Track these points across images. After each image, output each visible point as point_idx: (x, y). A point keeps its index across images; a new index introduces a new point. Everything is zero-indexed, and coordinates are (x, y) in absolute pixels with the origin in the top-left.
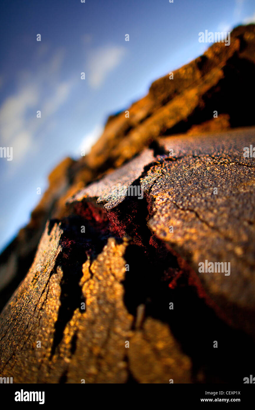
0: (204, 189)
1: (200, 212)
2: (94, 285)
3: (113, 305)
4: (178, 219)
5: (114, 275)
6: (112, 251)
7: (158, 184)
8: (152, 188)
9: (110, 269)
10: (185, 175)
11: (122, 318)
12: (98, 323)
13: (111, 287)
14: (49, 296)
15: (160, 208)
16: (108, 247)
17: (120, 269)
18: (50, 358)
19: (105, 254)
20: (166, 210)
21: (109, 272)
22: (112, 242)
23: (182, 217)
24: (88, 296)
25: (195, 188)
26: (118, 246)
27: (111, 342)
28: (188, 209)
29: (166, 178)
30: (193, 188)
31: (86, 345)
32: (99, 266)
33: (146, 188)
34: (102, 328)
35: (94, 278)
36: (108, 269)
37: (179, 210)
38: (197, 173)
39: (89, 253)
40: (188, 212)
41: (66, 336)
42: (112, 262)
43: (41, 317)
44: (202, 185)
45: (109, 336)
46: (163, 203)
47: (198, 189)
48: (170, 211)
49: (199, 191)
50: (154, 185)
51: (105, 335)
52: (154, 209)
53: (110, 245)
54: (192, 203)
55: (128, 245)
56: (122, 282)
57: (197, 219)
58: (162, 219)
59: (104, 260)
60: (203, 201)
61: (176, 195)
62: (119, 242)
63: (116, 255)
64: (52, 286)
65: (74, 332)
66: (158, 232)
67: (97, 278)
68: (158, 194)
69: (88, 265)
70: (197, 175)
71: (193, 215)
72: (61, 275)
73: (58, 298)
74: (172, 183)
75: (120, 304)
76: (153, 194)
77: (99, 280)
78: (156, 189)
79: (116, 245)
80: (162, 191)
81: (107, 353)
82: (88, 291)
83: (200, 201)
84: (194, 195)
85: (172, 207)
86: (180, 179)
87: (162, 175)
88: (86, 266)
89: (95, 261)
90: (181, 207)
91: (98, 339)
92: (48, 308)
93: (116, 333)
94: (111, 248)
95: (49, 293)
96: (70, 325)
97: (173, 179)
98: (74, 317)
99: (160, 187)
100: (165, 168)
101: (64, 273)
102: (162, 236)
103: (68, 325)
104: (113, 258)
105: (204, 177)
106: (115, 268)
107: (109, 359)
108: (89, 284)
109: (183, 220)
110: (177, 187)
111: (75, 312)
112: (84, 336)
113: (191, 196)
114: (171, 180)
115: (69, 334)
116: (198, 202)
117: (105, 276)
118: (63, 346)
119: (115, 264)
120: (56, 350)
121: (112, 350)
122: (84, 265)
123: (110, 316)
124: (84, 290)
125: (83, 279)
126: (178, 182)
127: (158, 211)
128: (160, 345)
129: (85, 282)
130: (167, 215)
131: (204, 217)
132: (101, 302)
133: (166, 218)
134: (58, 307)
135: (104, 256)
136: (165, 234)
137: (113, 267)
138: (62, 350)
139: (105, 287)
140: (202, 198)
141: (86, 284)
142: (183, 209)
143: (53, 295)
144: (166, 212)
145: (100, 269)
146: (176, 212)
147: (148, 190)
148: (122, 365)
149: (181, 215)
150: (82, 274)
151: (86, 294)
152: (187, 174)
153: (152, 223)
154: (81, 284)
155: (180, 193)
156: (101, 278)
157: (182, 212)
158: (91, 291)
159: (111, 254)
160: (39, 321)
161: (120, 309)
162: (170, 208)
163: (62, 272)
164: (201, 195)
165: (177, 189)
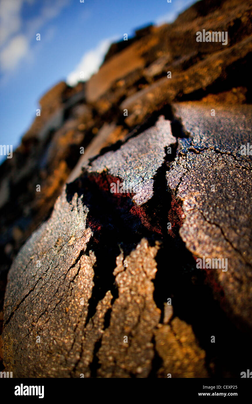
0: (228, 201)
1: (224, 228)
2: (127, 277)
3: (144, 298)
4: (206, 233)
5: (145, 273)
6: (144, 251)
7: (185, 183)
8: (178, 187)
9: (142, 267)
10: (209, 177)
11: (152, 310)
12: (130, 309)
13: (143, 282)
14: (81, 273)
15: (188, 216)
16: (141, 246)
17: (152, 269)
18: (85, 325)
19: (138, 252)
20: (194, 220)
21: (141, 269)
22: (144, 243)
23: (209, 231)
24: (122, 286)
25: (219, 197)
26: (150, 248)
27: (141, 326)
28: (214, 223)
29: (191, 177)
30: (218, 197)
31: (119, 324)
32: (132, 262)
33: (173, 186)
34: (133, 313)
35: (127, 271)
36: (140, 266)
37: (206, 222)
38: (221, 177)
39: (122, 247)
40: (214, 226)
41: (99, 311)
42: (145, 261)
43: (73, 288)
44: (226, 194)
45: (139, 321)
46: (191, 210)
47: (223, 199)
48: (198, 222)
49: (224, 203)
50: (181, 184)
51: (136, 319)
52: (183, 216)
53: (143, 245)
54: (217, 216)
55: (160, 248)
56: (152, 280)
57: (222, 237)
58: (191, 230)
59: (137, 258)
60: (227, 215)
61: (203, 202)
62: (151, 244)
63: (148, 255)
64: (84, 266)
65: (106, 310)
66: (188, 244)
67: (130, 272)
68: (185, 197)
69: (122, 259)
70: (220, 179)
71: (219, 231)
72: (94, 260)
73: (91, 279)
74: (198, 185)
75: (150, 298)
76: (181, 196)
77: (132, 274)
78: (183, 190)
79: (148, 246)
80: (189, 193)
81: (137, 333)
82: (121, 282)
83: (225, 215)
84: (219, 206)
85: (200, 217)
86: (205, 182)
87: (187, 172)
88: (119, 259)
89: (128, 257)
90: (208, 220)
91: (129, 321)
92: (80, 283)
93: (145, 321)
94: (144, 248)
95: (81, 270)
96: (102, 302)
97: (198, 179)
98: (106, 297)
99: (187, 188)
100: (189, 162)
101: (97, 259)
102: (192, 250)
103: (100, 302)
104: (146, 258)
105: (227, 184)
106: (147, 267)
107: (139, 338)
108: (123, 276)
109: (210, 236)
110: (203, 191)
111: (107, 294)
112: (117, 316)
113: (216, 206)
114: (196, 180)
115: (101, 310)
116: (223, 216)
117: (138, 272)
118: (97, 318)
119: (147, 263)
120: (90, 320)
121: (142, 332)
122: (118, 258)
123: (141, 306)
124: (117, 279)
125: (116, 270)
126: (203, 185)
127: (187, 219)
128: (183, 339)
129: (118, 273)
130: (195, 226)
131: (228, 234)
132: (133, 293)
133: (194, 229)
134: (91, 287)
135: (136, 254)
136: (194, 248)
137: (145, 266)
138: (96, 322)
139: (137, 282)
140: (226, 212)
141: (120, 275)
142: (209, 222)
143: (86, 274)
144: (195, 222)
145: (132, 264)
146: (203, 225)
147: (175, 189)
148: (149, 345)
149: (208, 228)
150: (115, 266)
151: (120, 284)
152: (211, 177)
153: (182, 232)
154: (114, 273)
155: (205, 200)
156: (133, 272)
157: (209, 225)
158: (125, 282)
159: (144, 254)
160: (71, 292)
161: (150, 303)
162: (197, 217)
163: (95, 258)
164: (225, 208)
165: (203, 194)
